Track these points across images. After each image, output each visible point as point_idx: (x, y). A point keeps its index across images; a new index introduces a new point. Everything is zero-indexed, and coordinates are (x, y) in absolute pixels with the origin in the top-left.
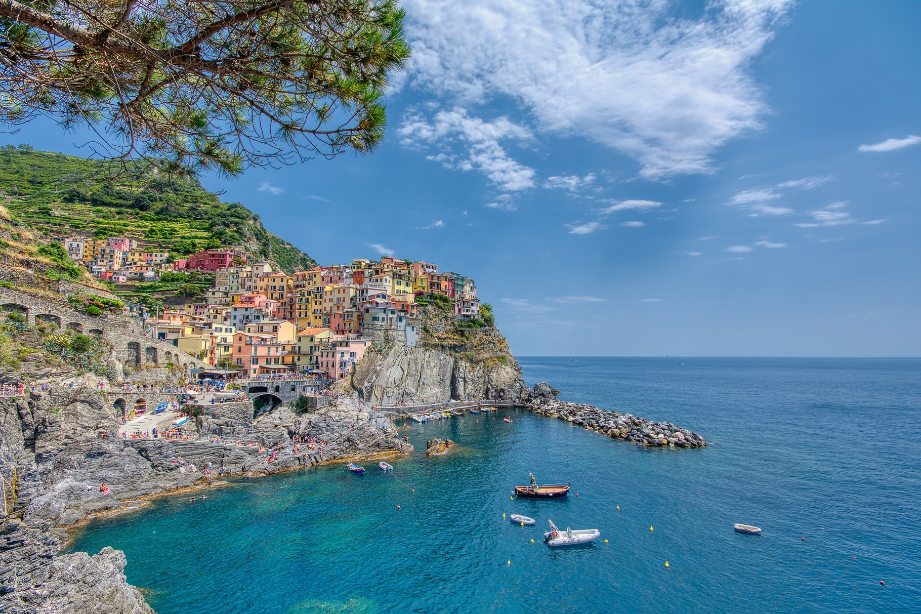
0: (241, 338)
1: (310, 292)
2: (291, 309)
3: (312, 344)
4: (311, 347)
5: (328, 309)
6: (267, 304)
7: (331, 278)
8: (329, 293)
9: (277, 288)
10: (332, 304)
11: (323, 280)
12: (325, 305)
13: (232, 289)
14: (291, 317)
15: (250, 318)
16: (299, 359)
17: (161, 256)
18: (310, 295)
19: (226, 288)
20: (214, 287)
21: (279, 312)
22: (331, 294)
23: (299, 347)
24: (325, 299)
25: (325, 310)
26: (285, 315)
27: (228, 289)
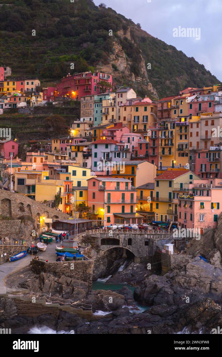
0: (94, 183)
1: (174, 124)
2: (154, 145)
3: (170, 190)
4: (170, 194)
5: (194, 145)
6: (129, 138)
7: (200, 105)
8: (194, 126)
9: (141, 118)
10: (198, 139)
11: (191, 108)
12: (191, 139)
13: (96, 120)
14: (154, 153)
15: (110, 156)
16: (157, 208)
17: (32, 83)
18: (174, 128)
19: (90, 119)
20: (79, 118)
21: (141, 148)
22: (198, 127)
23: (158, 193)
24: (191, 133)
25: (191, 146)
26: (147, 152)
27: (92, 120)
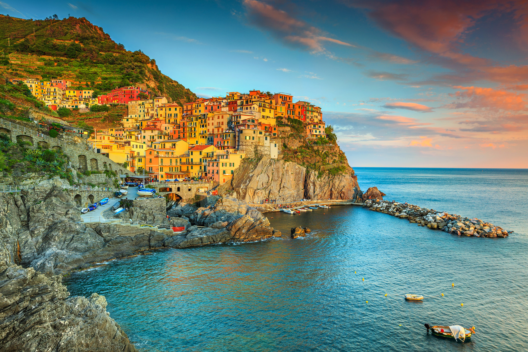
0: (151, 152)
1: (197, 118)
2: (184, 131)
3: (201, 157)
4: (201, 159)
5: (211, 131)
6: (166, 127)
7: (212, 107)
8: (211, 119)
9: (173, 115)
10: (213, 127)
11: (206, 109)
12: (208, 127)
13: (140, 117)
14: (184, 137)
15: (155, 138)
16: (192, 168)
17: (89, 93)
18: (197, 120)
19: (136, 116)
20: (128, 115)
21: (175, 133)
22: (213, 119)
23: (192, 159)
24: (209, 124)
25: (209, 131)
26: (179, 136)
27: (137, 116)
